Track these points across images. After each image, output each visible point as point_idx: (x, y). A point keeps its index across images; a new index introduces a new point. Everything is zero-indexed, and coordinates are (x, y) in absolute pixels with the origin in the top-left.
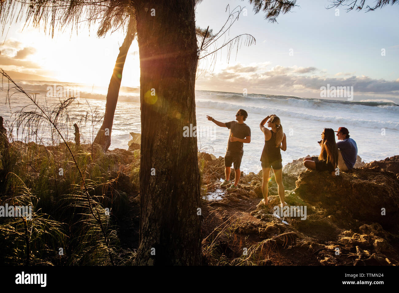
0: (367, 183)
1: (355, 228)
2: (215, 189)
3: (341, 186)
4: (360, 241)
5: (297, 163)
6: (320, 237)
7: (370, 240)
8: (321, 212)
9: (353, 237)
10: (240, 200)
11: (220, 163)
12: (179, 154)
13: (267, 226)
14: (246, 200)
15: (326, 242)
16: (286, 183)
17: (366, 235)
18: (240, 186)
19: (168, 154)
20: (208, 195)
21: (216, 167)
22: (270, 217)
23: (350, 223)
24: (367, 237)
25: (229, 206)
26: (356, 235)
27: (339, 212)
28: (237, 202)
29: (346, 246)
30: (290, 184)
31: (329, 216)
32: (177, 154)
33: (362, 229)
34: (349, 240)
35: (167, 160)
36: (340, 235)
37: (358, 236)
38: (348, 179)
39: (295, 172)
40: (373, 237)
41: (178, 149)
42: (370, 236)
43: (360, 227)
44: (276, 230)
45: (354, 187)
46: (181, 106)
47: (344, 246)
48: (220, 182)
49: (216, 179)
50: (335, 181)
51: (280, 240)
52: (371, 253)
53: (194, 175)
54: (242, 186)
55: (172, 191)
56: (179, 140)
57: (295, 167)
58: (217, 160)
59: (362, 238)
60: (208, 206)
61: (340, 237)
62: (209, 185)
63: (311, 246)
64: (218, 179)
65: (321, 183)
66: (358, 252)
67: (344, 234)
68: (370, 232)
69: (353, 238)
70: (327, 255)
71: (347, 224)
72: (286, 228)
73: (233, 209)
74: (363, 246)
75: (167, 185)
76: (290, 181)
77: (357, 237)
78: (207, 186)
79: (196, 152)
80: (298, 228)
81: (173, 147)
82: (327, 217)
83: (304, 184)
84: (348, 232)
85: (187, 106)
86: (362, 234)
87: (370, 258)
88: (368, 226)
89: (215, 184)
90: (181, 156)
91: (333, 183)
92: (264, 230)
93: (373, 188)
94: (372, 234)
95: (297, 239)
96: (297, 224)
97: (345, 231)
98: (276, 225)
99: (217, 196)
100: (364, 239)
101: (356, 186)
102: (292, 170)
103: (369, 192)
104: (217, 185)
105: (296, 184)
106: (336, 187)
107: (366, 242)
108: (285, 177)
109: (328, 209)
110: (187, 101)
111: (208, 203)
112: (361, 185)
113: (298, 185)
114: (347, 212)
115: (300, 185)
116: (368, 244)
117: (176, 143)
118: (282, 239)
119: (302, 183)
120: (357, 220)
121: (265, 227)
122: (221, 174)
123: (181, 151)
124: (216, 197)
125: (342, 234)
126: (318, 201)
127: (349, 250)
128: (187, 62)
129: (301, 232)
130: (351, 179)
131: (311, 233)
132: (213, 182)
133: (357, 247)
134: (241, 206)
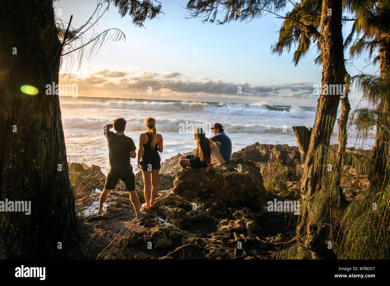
0: (235, 174)
1: (229, 216)
2: (91, 201)
3: (214, 180)
4: (235, 227)
5: (169, 162)
6: (203, 231)
7: (242, 223)
8: (199, 207)
9: (229, 224)
10: (120, 209)
11: (94, 172)
12: (42, 177)
13: (151, 232)
14: (126, 207)
15: (208, 235)
16: (162, 183)
17: (239, 220)
18: (118, 194)
19: (27, 180)
20: (83, 210)
21: (90, 176)
22: (153, 222)
23: (225, 212)
24: (240, 222)
25: (109, 218)
26: (232, 222)
27: (215, 204)
28: (117, 212)
29: (225, 234)
30: (167, 183)
31: (207, 210)
32: (41, 177)
33: (235, 215)
34: (227, 228)
35: (26, 187)
36: (218, 225)
37: (233, 222)
38: (220, 173)
39: (169, 170)
40: (245, 221)
41: (40, 170)
42: (242, 220)
43: (234, 214)
44: (162, 234)
45: (226, 179)
46: (40, 115)
47: (224, 235)
48: (96, 192)
49: (91, 190)
50: (208, 176)
51: (166, 244)
52: (246, 236)
53: (66, 199)
54: (120, 193)
55: (37, 227)
56: (42, 159)
57: (168, 166)
58: (90, 169)
59: (237, 224)
60: (85, 223)
61: (218, 226)
62: (83, 198)
63: (196, 242)
64: (93, 190)
65: (196, 179)
66: (236, 238)
67: (221, 224)
68: (242, 217)
69: (229, 226)
70: (211, 247)
71: (223, 213)
72: (170, 230)
73: (113, 220)
74: (239, 231)
75: (28, 221)
76: (165, 180)
77: (233, 224)
78: (81, 200)
79: (66, 171)
80: (181, 227)
81: (33, 169)
82: (205, 210)
83: (182, 183)
84: (224, 220)
85: (49, 114)
86: (236, 220)
87: (246, 240)
88: (239, 211)
89: (90, 196)
90: (46, 179)
91: (207, 178)
92: (150, 237)
93: (240, 178)
94: (243, 218)
95: (183, 238)
96: (180, 223)
97: (222, 220)
98: (161, 229)
99: (94, 209)
100: (238, 224)
101: (227, 178)
102: (165, 169)
103: (237, 181)
104: (93, 197)
105: (174, 184)
106: (210, 181)
107: (240, 226)
108: (160, 178)
109: (205, 203)
110: (49, 108)
111: (84, 220)
112: (231, 176)
113: (176, 184)
114: (221, 202)
115: (178, 184)
116: (242, 228)
117: (38, 163)
118: (169, 243)
119: (179, 182)
120: (230, 208)
121: (150, 234)
122: (96, 184)
123: (46, 172)
124: (93, 211)
125: (220, 224)
126: (196, 197)
127: (229, 237)
128: (46, 58)
129: (185, 231)
130: (222, 172)
131: (193, 229)
132: (88, 194)
133: (234, 233)
134: (121, 215)
